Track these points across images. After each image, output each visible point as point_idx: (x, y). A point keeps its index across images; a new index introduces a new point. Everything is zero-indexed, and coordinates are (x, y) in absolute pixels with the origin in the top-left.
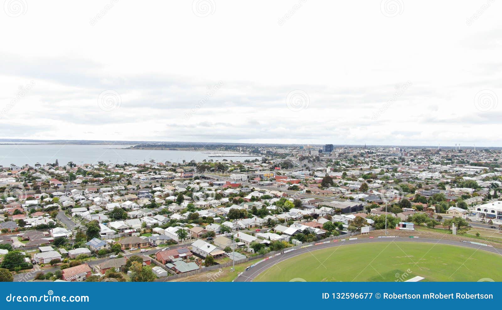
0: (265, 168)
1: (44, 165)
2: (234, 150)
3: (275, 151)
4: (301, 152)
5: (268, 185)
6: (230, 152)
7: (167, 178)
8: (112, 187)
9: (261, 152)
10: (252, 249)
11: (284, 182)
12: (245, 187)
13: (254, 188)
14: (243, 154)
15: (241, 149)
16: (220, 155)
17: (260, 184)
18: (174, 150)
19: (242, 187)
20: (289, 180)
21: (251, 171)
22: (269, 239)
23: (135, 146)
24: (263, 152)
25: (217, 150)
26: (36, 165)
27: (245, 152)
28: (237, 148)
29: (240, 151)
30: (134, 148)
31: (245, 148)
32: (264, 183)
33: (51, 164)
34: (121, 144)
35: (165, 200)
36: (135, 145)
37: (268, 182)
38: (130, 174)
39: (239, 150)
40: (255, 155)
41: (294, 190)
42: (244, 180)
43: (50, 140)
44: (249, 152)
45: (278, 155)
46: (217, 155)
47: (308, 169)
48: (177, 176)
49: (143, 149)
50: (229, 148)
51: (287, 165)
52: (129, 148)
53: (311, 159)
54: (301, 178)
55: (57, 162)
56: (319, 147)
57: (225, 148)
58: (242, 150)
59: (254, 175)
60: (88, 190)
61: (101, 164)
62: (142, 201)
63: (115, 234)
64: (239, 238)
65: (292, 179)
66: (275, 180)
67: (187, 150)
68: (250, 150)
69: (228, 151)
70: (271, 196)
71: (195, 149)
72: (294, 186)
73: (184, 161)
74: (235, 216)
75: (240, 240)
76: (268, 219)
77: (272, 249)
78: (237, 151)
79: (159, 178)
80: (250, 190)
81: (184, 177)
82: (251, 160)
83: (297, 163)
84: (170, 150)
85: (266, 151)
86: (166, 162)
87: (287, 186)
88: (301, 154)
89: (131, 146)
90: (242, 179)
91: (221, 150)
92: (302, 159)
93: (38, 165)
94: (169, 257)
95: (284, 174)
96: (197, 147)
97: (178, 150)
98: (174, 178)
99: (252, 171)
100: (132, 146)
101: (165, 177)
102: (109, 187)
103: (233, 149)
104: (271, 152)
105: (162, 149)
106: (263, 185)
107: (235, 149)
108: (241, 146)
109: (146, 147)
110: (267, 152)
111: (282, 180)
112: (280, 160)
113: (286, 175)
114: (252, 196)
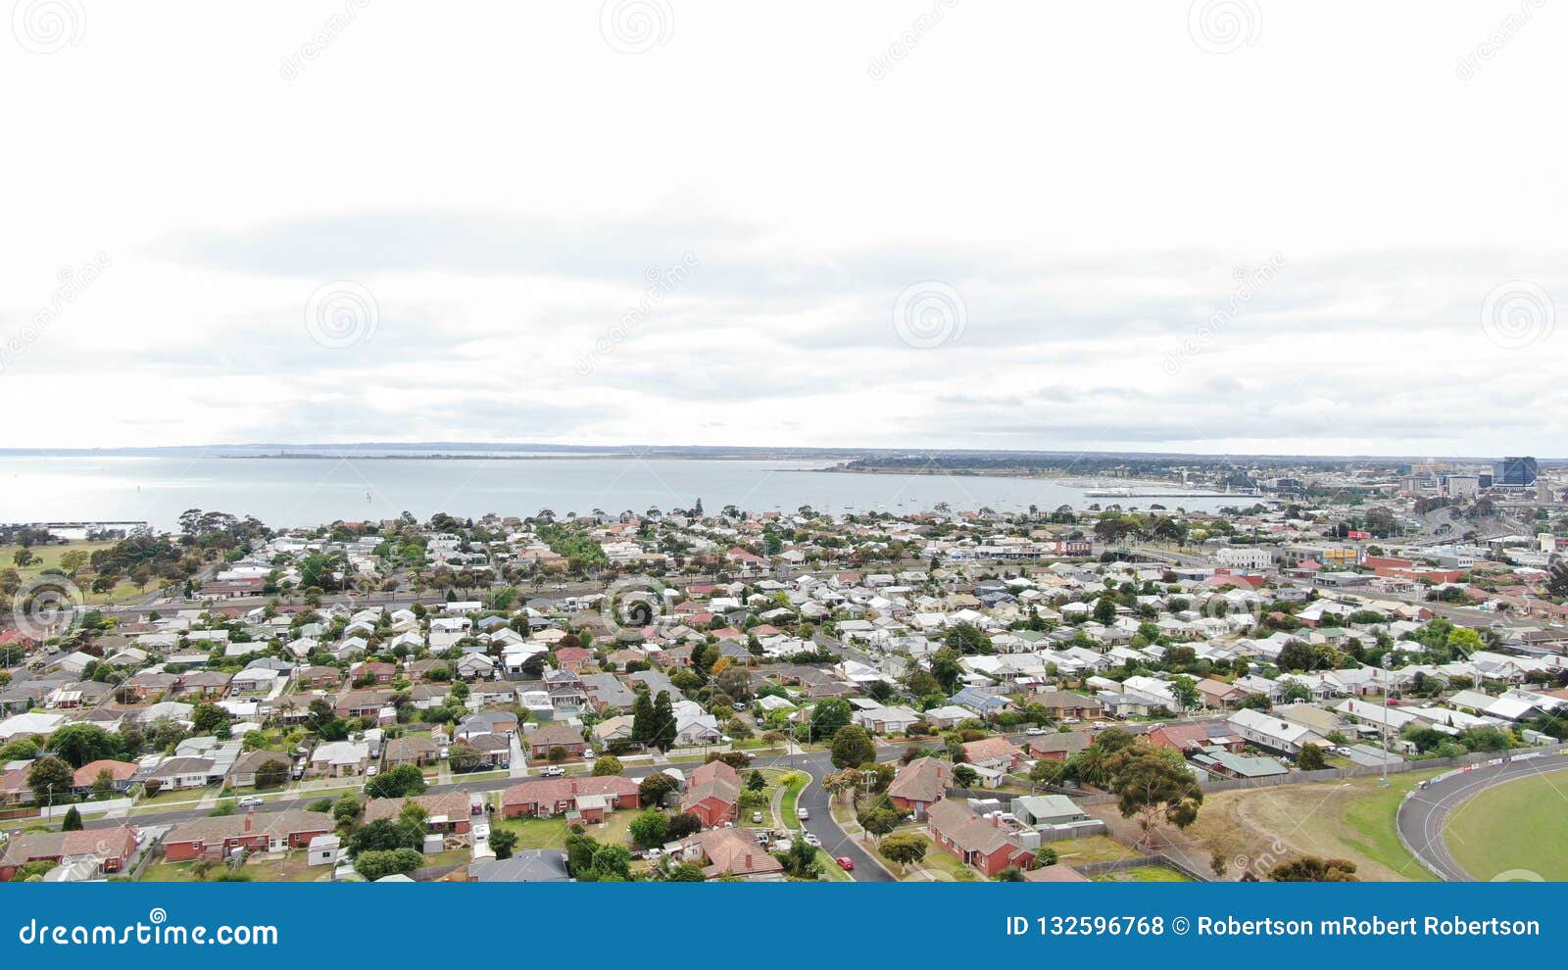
0: (1308, 534)
1: (668, 514)
2: (1160, 476)
3: (1307, 480)
4: (1411, 482)
5: (1351, 585)
6: (1146, 482)
7: (1020, 555)
8: (894, 573)
9: (1259, 482)
10: (1409, 743)
11: (1408, 576)
12: (1281, 587)
13: (1315, 591)
14: (1195, 488)
15: (1185, 474)
16: (1124, 491)
17: (1323, 581)
18: (967, 474)
19: (1275, 587)
20: (1423, 570)
21: (1265, 541)
22: (1451, 724)
23: (850, 464)
24: (1267, 483)
25: (1102, 474)
26: (649, 513)
27: (1198, 482)
28: (1170, 468)
29: (1185, 479)
30: (848, 467)
31: (1199, 469)
32: (1336, 577)
33: (683, 511)
34: (803, 458)
35: (1059, 611)
36: (851, 461)
37: (1351, 575)
38: (910, 542)
39: (1180, 474)
40: (1239, 494)
41: (1447, 600)
42: (1261, 567)
43: (610, 445)
44: (1214, 481)
45: (1327, 494)
46: (1114, 491)
47: (1471, 538)
48: (1046, 549)
49: (874, 471)
50: (1144, 470)
51: (1382, 526)
52: (832, 470)
53: (1462, 508)
54: (1460, 565)
55: (699, 505)
56: (1472, 467)
57: (1129, 471)
58: (1189, 475)
59: (1290, 554)
60: (838, 579)
61: (805, 512)
62: (1000, 611)
63: (992, 685)
64: (1355, 713)
65: (1431, 569)
66: (1373, 569)
67: (1006, 475)
68: (1219, 477)
69: (1140, 478)
70: (1382, 614)
71: (1033, 474)
72: (1449, 589)
73: (1033, 509)
74: (1302, 660)
75: (1360, 720)
76: (1413, 675)
77: (1472, 748)
78: (1171, 478)
79: (998, 554)
80: (1304, 597)
81: (1069, 554)
82: (1240, 510)
83: (1410, 521)
84: (955, 474)
85: (1275, 479)
86: (981, 510)
87: (1419, 588)
88: (1411, 489)
89: (840, 461)
90: (1253, 563)
91: (1116, 476)
92: (1425, 507)
93: (653, 512)
94: (1188, 741)
95: (1395, 553)
96: (1037, 466)
97: (977, 475)
98: (1038, 555)
99: (1268, 541)
100: (842, 461)
101: (1014, 551)
102: (886, 573)
103: (1156, 473)
104: (1296, 483)
105: (931, 473)
106: (1334, 582)
107: (1164, 473)
108: (1184, 463)
109: (881, 466)
110: (1280, 483)
111: (1398, 569)
112: (1346, 510)
113: (1401, 554)
114: (1324, 613)
